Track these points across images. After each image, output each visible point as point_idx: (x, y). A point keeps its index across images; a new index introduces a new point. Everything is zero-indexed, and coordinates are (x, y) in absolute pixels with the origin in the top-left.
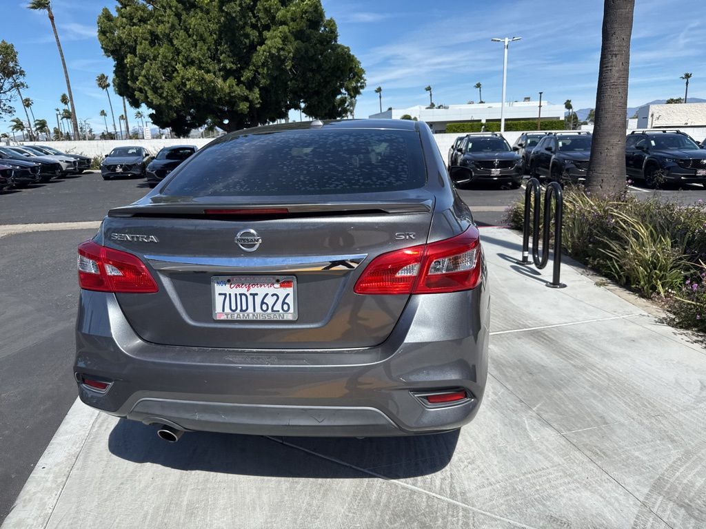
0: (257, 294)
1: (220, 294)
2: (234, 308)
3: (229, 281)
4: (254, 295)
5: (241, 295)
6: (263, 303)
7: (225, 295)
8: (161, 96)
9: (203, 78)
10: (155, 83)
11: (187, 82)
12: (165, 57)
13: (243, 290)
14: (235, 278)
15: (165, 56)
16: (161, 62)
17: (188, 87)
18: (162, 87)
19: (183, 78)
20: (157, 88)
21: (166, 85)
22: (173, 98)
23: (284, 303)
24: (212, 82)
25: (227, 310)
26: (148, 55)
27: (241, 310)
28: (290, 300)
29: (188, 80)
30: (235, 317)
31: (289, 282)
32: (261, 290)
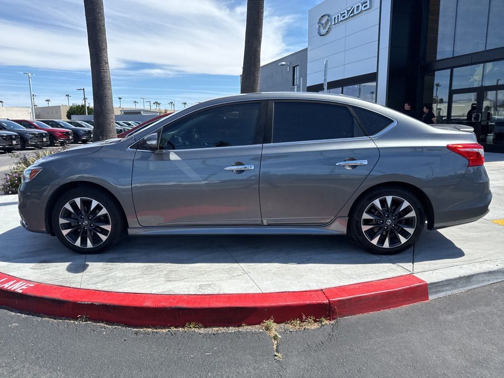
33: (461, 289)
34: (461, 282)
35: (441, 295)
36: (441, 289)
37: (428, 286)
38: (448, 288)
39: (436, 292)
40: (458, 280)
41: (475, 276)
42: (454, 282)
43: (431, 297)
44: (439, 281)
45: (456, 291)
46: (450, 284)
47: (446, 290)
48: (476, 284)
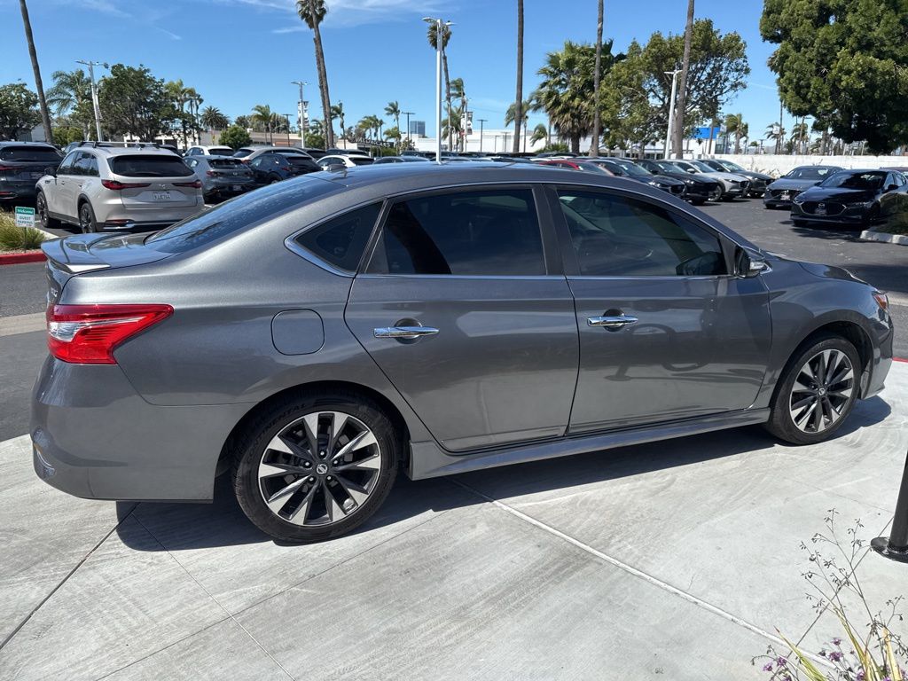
8: (804, 98)
9: (870, 70)
10: (799, 80)
11: (844, 77)
12: (826, 41)
15: (826, 39)
16: (818, 48)
17: (844, 83)
18: (808, 86)
19: (841, 70)
20: (801, 87)
21: (812, 82)
22: (819, 99)
24: (888, 73)
26: (804, 40)
29: (849, 72)
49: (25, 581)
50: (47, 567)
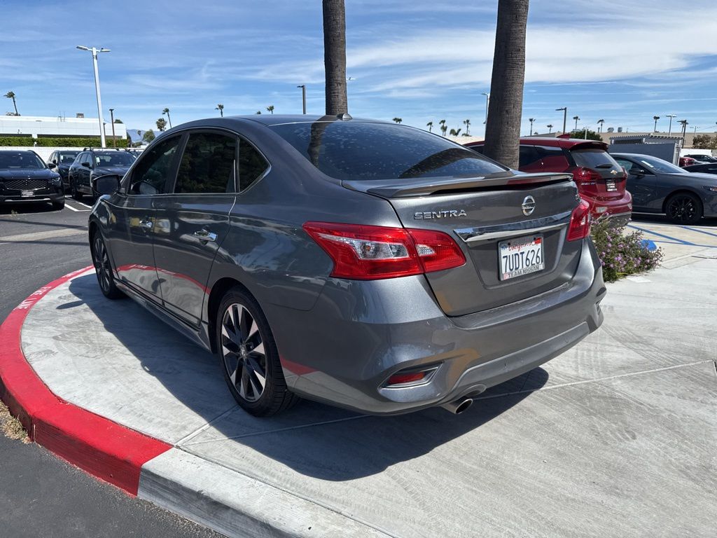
0: (523, 253)
1: (504, 257)
2: (511, 268)
3: (509, 244)
4: (522, 253)
5: (515, 255)
6: (527, 259)
7: (506, 257)
13: (516, 251)
14: (513, 241)
23: (537, 257)
25: (508, 270)
27: (516, 269)
28: (540, 255)
30: (514, 276)
31: (539, 239)
32: (526, 248)
33: (195, 517)
34: (198, 504)
35: (158, 502)
36: (159, 491)
37: (142, 473)
38: (171, 498)
39: (151, 492)
40: (194, 497)
41: (231, 511)
42: (186, 495)
43: (142, 495)
44: (161, 475)
45: (184, 514)
46: (178, 494)
47: (168, 500)
48: (227, 528)
49: (617, 391)
50: (600, 391)
